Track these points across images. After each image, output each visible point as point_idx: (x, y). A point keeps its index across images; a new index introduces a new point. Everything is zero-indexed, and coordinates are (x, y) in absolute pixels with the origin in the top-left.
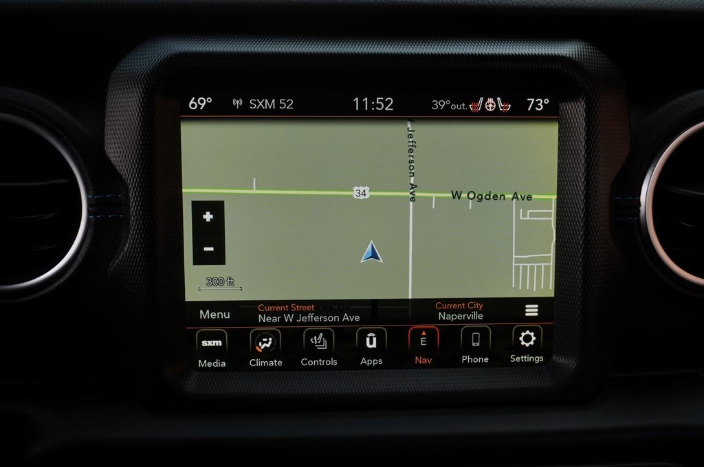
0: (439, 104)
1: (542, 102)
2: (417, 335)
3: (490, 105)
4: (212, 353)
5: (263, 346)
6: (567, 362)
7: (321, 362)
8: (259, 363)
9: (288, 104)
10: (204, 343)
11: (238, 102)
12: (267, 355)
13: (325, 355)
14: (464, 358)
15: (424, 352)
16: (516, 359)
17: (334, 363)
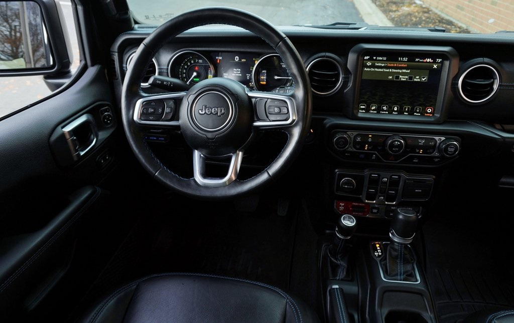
0: (417, 60)
1: (440, 60)
2: (405, 108)
3: (428, 60)
4: (362, 109)
5: (373, 108)
6: (438, 115)
7: (384, 112)
8: (372, 112)
9: (385, 59)
10: (361, 107)
11: (375, 58)
12: (374, 110)
13: (385, 111)
14: (415, 114)
15: (406, 112)
16: (426, 115)
17: (387, 113)
